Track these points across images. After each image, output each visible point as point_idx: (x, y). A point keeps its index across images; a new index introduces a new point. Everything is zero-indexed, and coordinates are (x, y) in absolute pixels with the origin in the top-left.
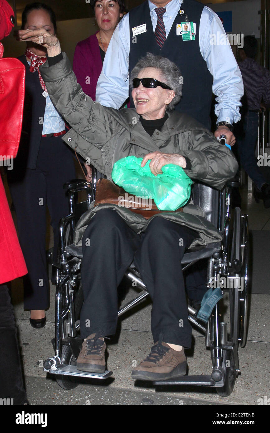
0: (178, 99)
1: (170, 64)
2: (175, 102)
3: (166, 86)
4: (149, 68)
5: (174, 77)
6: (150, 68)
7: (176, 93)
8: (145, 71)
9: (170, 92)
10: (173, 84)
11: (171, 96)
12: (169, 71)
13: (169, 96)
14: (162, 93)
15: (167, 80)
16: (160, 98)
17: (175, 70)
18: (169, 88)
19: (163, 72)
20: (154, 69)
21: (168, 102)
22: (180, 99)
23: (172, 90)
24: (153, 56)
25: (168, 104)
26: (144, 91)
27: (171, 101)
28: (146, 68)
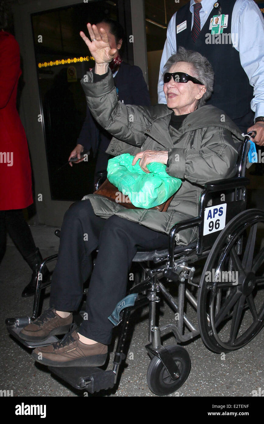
0: (209, 94)
1: (202, 59)
2: (206, 97)
3: (197, 81)
4: (180, 62)
5: (205, 72)
6: (182, 62)
7: (207, 88)
8: (176, 65)
9: (201, 87)
10: (204, 79)
11: (202, 91)
12: (200, 65)
13: (200, 91)
14: (193, 88)
15: (198, 75)
16: (191, 93)
17: (207, 65)
18: (201, 84)
19: (195, 67)
20: (186, 63)
21: (198, 97)
22: (211, 95)
23: (203, 85)
24: (185, 51)
25: (198, 99)
26: (175, 86)
27: (201, 97)
28: (178, 63)
